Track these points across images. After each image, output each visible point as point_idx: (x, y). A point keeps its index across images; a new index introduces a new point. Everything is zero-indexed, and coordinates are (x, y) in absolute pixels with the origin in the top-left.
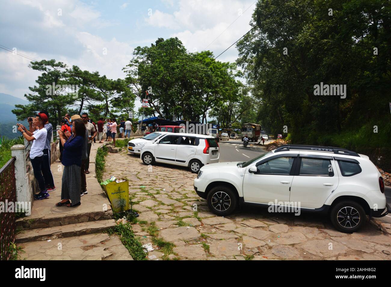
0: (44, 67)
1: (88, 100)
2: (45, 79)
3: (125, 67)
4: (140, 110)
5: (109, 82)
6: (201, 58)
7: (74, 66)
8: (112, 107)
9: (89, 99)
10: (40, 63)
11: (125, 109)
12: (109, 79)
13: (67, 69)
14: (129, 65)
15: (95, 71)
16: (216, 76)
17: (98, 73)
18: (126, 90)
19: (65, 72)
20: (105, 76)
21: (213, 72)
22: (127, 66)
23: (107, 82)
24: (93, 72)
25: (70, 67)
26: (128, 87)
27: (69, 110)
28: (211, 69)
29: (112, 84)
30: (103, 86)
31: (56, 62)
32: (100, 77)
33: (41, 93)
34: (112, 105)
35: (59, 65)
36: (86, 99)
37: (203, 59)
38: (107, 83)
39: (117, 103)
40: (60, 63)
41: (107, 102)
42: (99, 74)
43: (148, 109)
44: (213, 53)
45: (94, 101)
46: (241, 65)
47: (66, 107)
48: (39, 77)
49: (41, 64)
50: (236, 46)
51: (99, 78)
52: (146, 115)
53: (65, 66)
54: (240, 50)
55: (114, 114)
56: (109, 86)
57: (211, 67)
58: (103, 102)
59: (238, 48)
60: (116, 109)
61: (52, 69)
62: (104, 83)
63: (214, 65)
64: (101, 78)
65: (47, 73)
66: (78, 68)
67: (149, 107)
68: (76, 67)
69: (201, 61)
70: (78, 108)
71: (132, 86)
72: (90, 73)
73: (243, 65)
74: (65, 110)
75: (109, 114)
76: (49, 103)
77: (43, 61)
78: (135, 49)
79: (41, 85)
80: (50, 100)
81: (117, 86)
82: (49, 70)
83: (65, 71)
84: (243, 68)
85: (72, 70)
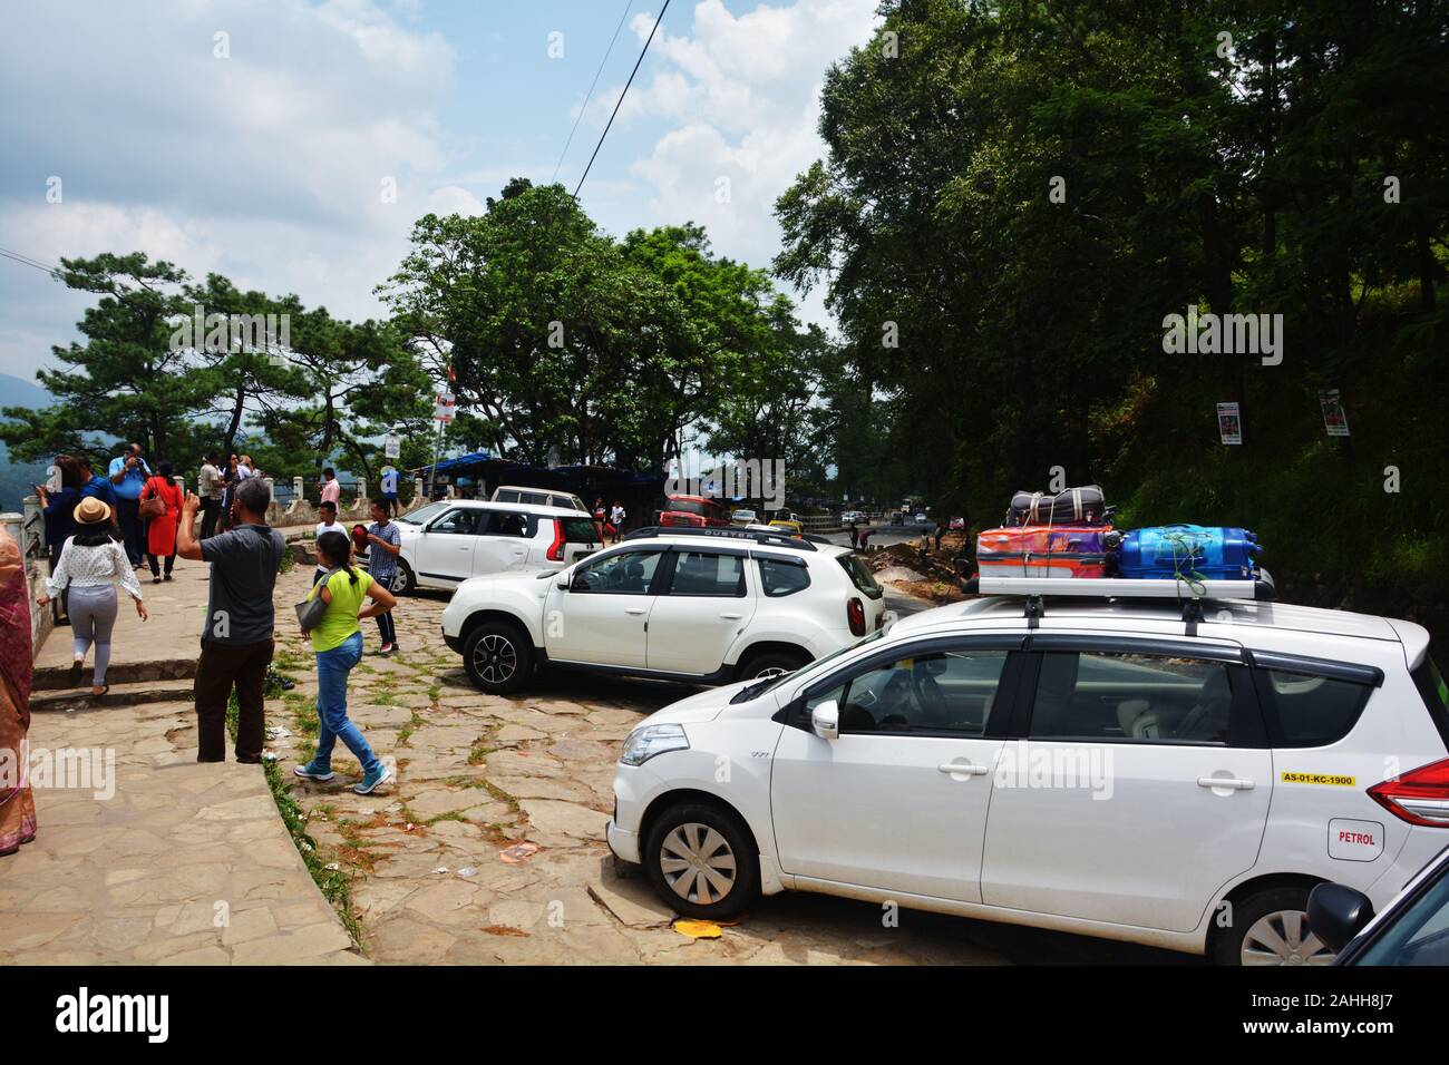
0: (106, 280)
1: (260, 395)
2: (112, 321)
3: (383, 282)
4: (451, 427)
5: (337, 330)
6: (649, 252)
7: (211, 275)
8: (351, 418)
9: (262, 391)
10: (91, 264)
11: (403, 425)
12: (337, 320)
13: (186, 287)
14: (396, 278)
15: (285, 295)
16: (694, 314)
17: (296, 299)
18: (398, 359)
19: (178, 298)
20: (322, 311)
21: (688, 301)
22: (389, 280)
23: (328, 330)
24: (279, 298)
25: (199, 280)
26: (405, 348)
27: (197, 426)
28: (680, 291)
29: (345, 337)
30: (312, 343)
31: (151, 262)
32: (304, 312)
33: (94, 367)
34: (352, 411)
35: (161, 274)
36: (251, 391)
37: (658, 254)
38: (327, 335)
39: (368, 401)
40: (161, 265)
41: (329, 399)
42: (301, 303)
43: (480, 425)
44: (704, 232)
45: (282, 399)
46: (793, 275)
47: (186, 418)
48: (90, 313)
49: (95, 268)
50: (776, 211)
51: (302, 316)
52: (473, 446)
53: (180, 277)
54: (787, 224)
55: (360, 440)
56: (335, 345)
57: (680, 283)
58: (311, 400)
59: (783, 217)
60: (368, 424)
61: (136, 286)
62: (318, 334)
63: (691, 276)
64: (308, 315)
65: (116, 300)
66: (226, 280)
67: (484, 417)
68: (220, 278)
69: (649, 262)
70: (223, 420)
71: (421, 343)
72: (269, 301)
73: (801, 276)
74: (181, 425)
75: (342, 441)
76: (124, 403)
77: (102, 257)
78: (418, 224)
79: (95, 340)
80: (128, 393)
81: (362, 343)
82: (125, 289)
83: (181, 292)
84: (798, 284)
85: (206, 289)
